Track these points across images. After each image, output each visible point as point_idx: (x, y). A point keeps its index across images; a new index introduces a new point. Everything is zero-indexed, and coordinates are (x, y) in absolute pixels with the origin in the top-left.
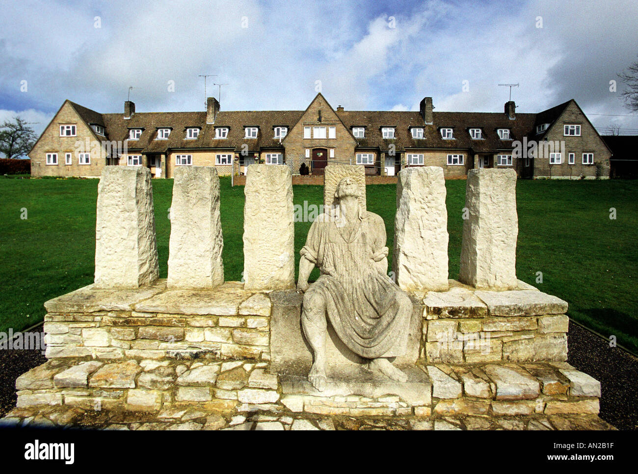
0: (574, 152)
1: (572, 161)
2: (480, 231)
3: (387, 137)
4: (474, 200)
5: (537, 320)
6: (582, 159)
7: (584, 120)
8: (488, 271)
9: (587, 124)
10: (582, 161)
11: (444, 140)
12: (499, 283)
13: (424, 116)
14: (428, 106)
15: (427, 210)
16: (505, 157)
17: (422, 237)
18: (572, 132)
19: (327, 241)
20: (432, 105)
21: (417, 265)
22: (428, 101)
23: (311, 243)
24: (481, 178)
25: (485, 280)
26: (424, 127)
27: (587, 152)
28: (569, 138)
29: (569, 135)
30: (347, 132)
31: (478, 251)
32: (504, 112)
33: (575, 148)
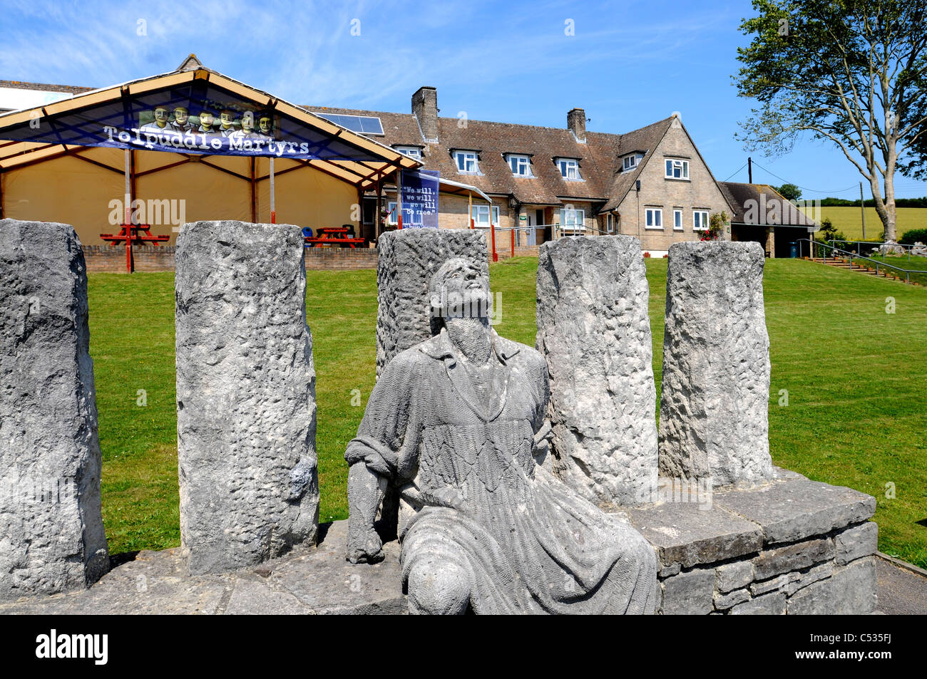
0: (682, 208)
1: (678, 224)
6: (692, 221)
7: (692, 153)
8: (729, 452)
9: (698, 160)
10: (692, 225)
11: (460, 176)
12: (749, 473)
13: (422, 125)
14: (428, 105)
15: (619, 331)
17: (609, 392)
19: (431, 422)
20: (437, 105)
21: (604, 456)
22: (428, 94)
26: (421, 148)
27: (700, 209)
28: (673, 183)
29: (672, 177)
32: (566, 128)
33: (681, 200)
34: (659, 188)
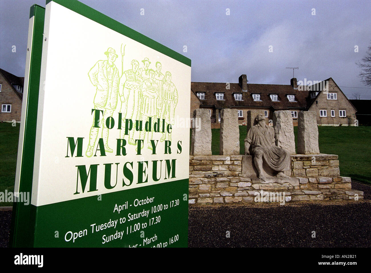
0: (334, 109)
1: (333, 115)
2: (306, 133)
3: (219, 99)
4: (302, 123)
5: (329, 162)
6: (339, 114)
7: (338, 90)
8: (309, 148)
9: (340, 92)
10: (339, 115)
11: (255, 101)
12: (314, 152)
13: (242, 87)
14: (244, 80)
15: (287, 126)
16: (293, 112)
17: (286, 135)
18: (332, 97)
19: (257, 135)
20: (247, 80)
21: (285, 146)
22: (244, 77)
23: (249, 137)
24: (304, 114)
25: (309, 151)
26: (242, 93)
27: (342, 109)
28: (331, 101)
29: (330, 99)
30: (194, 95)
31: (305, 141)
32: (290, 85)
33: (334, 107)
34: (325, 103)
